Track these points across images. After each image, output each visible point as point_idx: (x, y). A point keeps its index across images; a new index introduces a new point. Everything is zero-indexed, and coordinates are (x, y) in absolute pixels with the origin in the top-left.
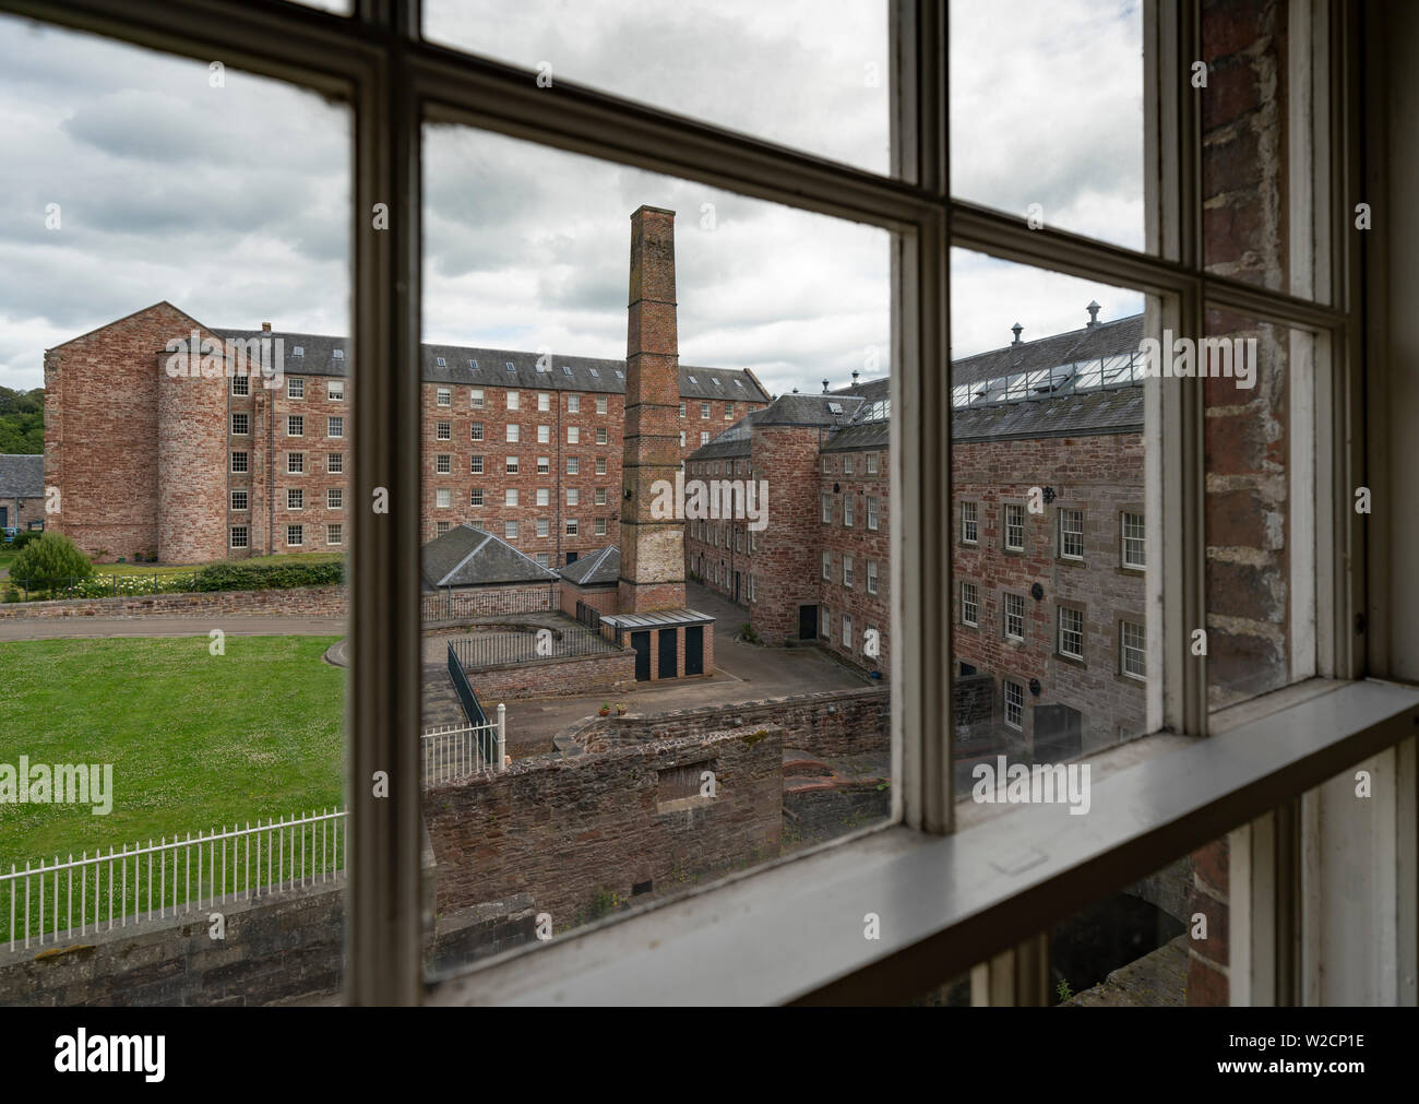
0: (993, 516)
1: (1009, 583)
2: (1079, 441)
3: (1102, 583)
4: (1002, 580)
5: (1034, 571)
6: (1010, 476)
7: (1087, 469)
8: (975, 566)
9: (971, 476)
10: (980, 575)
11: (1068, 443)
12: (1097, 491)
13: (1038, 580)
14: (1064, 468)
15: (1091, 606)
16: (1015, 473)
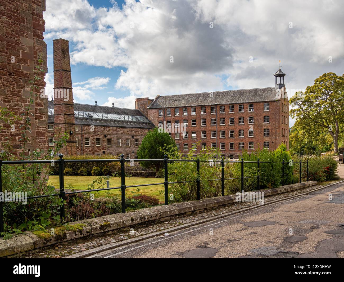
0: (94, 140)
1: (98, 152)
2: (111, 128)
3: (115, 149)
4: (96, 152)
5: (103, 149)
6: (98, 133)
7: (112, 132)
8: (89, 150)
9: (88, 132)
10: (91, 152)
11: (109, 128)
12: (114, 135)
13: (104, 150)
14: (108, 132)
15: (113, 153)
16: (99, 132)
